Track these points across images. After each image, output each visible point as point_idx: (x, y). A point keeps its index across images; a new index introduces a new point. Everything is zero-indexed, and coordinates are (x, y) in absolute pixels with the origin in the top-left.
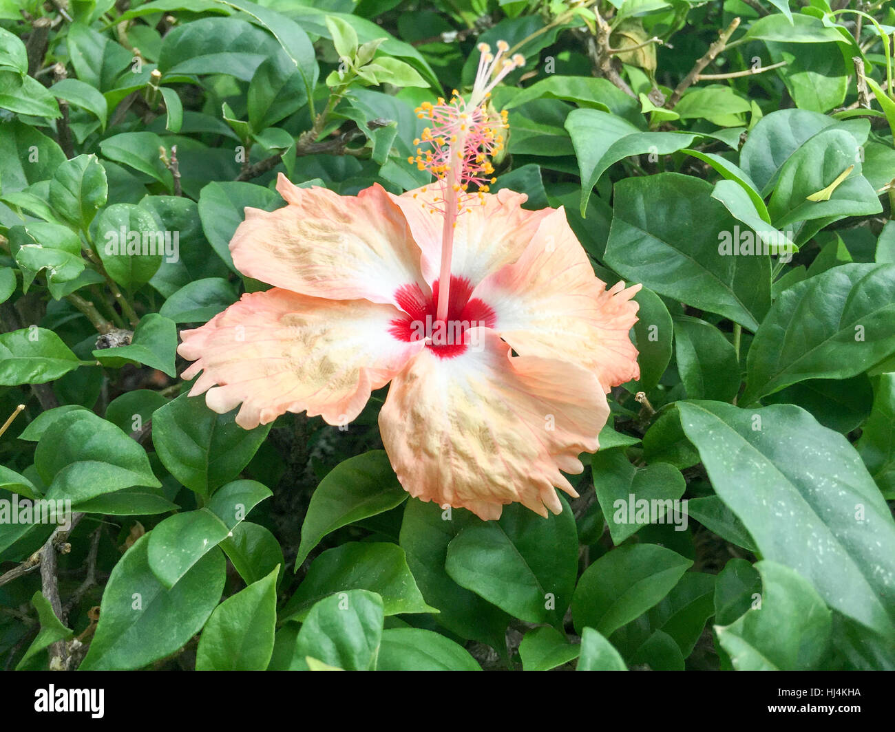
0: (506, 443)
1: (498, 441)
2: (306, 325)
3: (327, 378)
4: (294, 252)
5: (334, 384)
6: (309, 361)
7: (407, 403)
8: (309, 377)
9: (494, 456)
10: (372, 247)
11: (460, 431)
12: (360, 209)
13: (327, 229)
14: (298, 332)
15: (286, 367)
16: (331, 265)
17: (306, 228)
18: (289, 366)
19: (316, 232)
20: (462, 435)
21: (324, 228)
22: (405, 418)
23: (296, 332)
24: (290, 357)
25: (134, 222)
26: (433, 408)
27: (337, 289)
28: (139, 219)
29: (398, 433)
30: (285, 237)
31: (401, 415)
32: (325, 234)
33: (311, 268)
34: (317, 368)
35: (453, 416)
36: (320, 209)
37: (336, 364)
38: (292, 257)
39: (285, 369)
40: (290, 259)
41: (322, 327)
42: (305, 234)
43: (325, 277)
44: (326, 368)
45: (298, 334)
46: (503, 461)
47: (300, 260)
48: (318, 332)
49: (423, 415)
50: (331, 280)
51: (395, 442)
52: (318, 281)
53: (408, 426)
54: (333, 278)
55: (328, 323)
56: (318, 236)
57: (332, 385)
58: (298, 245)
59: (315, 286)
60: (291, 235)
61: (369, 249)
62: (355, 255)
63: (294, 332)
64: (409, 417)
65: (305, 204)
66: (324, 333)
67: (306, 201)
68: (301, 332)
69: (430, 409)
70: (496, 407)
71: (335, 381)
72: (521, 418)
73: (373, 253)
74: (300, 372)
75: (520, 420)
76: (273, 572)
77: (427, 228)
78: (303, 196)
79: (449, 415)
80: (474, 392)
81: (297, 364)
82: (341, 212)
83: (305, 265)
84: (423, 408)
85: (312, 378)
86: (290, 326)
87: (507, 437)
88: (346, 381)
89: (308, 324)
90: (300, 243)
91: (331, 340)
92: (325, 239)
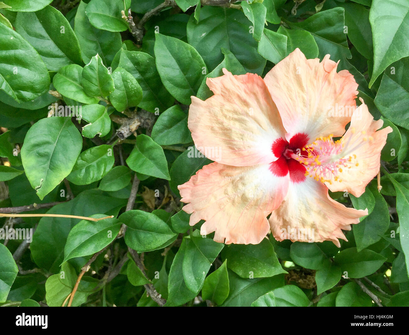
0: (322, 229)
1: (319, 229)
2: (233, 176)
3: (245, 204)
4: (222, 129)
5: (248, 207)
6: (236, 197)
7: (281, 214)
8: (237, 204)
9: (316, 233)
10: (261, 126)
11: (303, 226)
12: (252, 95)
13: (237, 113)
14: (230, 179)
15: (227, 201)
16: (241, 140)
17: (226, 113)
18: (228, 201)
19: (231, 115)
20: (304, 227)
21: (235, 112)
22: (280, 220)
23: (228, 180)
24: (228, 195)
25: (125, 83)
26: (292, 217)
27: (246, 156)
28: (128, 81)
29: (276, 226)
30: (216, 119)
31: (278, 218)
32: (236, 116)
33: (231, 142)
34: (240, 199)
35: (300, 220)
36: (231, 97)
37: (249, 198)
38: (221, 131)
39: (227, 203)
40: (220, 133)
41: (240, 175)
42: (226, 116)
43: (240, 149)
44: (244, 199)
45: (229, 181)
46: (320, 235)
47: (225, 134)
48: (238, 179)
49: (287, 220)
50: (243, 150)
51: (275, 229)
52: (236, 151)
53: (281, 223)
54: (244, 149)
55: (243, 173)
56: (232, 118)
57: (248, 208)
58: (223, 125)
59: (235, 153)
60: (219, 118)
61: (259, 126)
62: (253, 132)
63: (227, 180)
64: (281, 220)
65: (223, 94)
66: (241, 178)
67: (224, 92)
68: (231, 179)
69: (291, 218)
70: (319, 213)
71: (249, 206)
72: (329, 217)
73: (262, 129)
74: (233, 202)
75: (328, 219)
76: (225, 262)
77: (289, 115)
78: (221, 88)
79: (299, 220)
80: (310, 208)
81: (232, 199)
82: (243, 99)
83: (228, 139)
84: (288, 218)
85: (238, 203)
86: (226, 177)
87: (322, 227)
88: (254, 205)
89: (234, 176)
90: (224, 124)
91: (246, 184)
92: (236, 120)
